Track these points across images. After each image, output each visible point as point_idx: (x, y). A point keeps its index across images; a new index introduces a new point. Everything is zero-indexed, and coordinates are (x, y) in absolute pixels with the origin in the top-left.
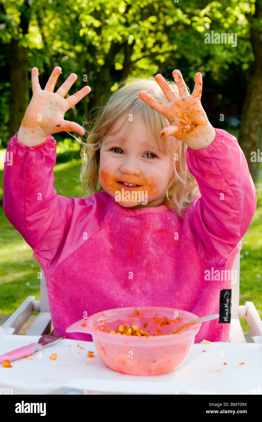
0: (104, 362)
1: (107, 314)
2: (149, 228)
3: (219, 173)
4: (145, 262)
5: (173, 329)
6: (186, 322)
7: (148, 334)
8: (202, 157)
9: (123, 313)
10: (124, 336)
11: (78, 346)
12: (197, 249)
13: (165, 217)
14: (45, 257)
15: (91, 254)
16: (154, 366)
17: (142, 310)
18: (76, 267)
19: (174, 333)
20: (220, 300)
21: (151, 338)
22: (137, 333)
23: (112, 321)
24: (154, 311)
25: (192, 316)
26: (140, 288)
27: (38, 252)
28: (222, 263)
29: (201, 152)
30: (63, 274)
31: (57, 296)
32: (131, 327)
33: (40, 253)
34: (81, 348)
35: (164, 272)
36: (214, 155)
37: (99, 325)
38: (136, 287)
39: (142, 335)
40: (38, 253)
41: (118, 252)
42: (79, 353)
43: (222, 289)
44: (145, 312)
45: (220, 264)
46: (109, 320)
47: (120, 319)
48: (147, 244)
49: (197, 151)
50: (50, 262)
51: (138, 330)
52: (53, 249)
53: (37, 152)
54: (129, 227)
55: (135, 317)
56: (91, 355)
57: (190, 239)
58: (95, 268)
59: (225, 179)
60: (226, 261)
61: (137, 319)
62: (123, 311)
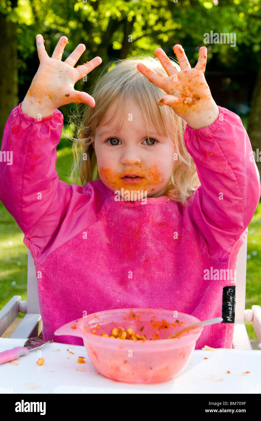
0: (95, 368)
1: (100, 316)
2: (148, 221)
3: (222, 155)
4: (143, 258)
5: (172, 333)
6: (186, 325)
7: (145, 339)
8: (204, 136)
9: (118, 315)
10: (118, 340)
11: (68, 350)
12: (199, 243)
13: (165, 209)
14: (36, 244)
15: (86, 245)
16: (151, 373)
17: (138, 312)
18: (70, 257)
19: (173, 338)
20: (223, 297)
21: (148, 342)
22: (133, 337)
23: (105, 323)
24: (151, 313)
25: (193, 320)
26: (138, 286)
27: (29, 237)
28: (225, 257)
29: (202, 131)
30: (55, 263)
31: (46, 288)
32: (126, 330)
33: (31, 239)
34: (70, 352)
35: (164, 270)
36: (217, 135)
37: (90, 328)
38: (133, 285)
39: (138, 339)
40: (29, 239)
41: (115, 247)
42: (69, 358)
43: (225, 286)
44: (142, 315)
45: (223, 259)
46: (101, 322)
47: (114, 321)
48: (145, 238)
49: (198, 130)
50: (42, 250)
51: (134, 334)
52: (46, 236)
53: (42, 124)
54: (126, 220)
55: (130, 320)
56: (82, 360)
57: (191, 233)
58: (90, 261)
59: (228, 161)
60: (229, 255)
61: (133, 322)
62: (118, 313)
